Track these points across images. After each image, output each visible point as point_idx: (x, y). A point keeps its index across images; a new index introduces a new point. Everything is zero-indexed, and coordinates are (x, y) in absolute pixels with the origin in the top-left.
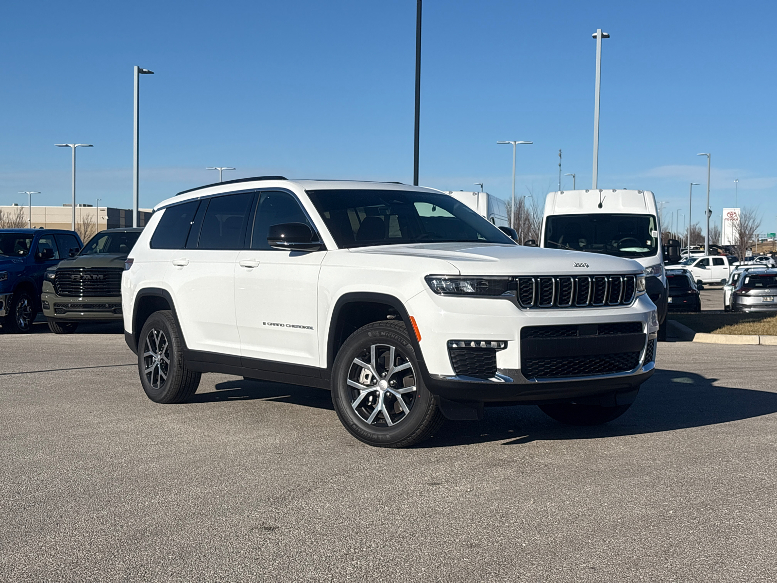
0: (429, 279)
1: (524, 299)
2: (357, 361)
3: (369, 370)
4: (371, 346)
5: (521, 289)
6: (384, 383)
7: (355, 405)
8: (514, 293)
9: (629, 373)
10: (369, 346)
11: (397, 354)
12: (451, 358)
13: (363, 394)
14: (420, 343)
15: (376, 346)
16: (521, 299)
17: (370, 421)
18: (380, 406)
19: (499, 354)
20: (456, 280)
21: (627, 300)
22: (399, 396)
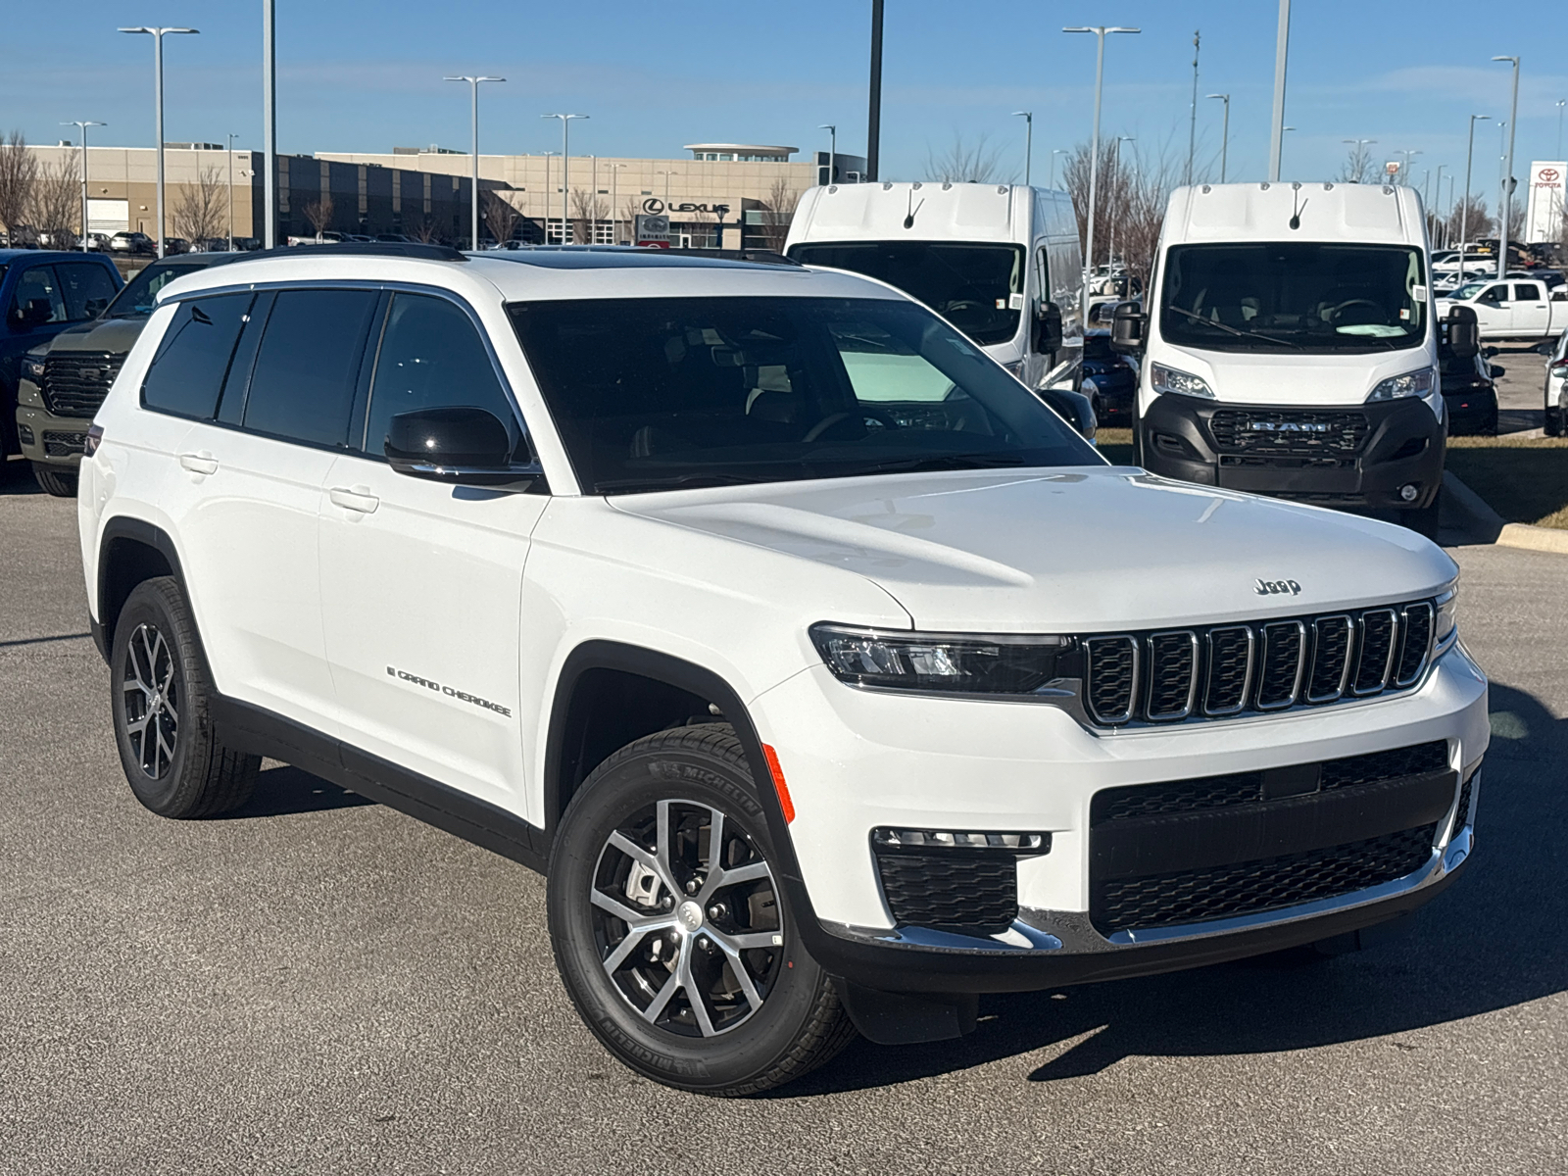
0: (821, 636)
1: (1106, 699)
2: (616, 839)
3: (649, 870)
4: (659, 803)
5: (1095, 673)
6: (694, 910)
7: (613, 962)
8: (1073, 686)
9: (1403, 887)
10: (652, 801)
11: (730, 834)
12: (882, 880)
13: (637, 932)
14: (792, 827)
15: (670, 804)
16: (1095, 700)
17: (652, 1014)
18: (680, 976)
19: (1024, 868)
20: (902, 643)
21: (1407, 674)
22: (733, 954)
